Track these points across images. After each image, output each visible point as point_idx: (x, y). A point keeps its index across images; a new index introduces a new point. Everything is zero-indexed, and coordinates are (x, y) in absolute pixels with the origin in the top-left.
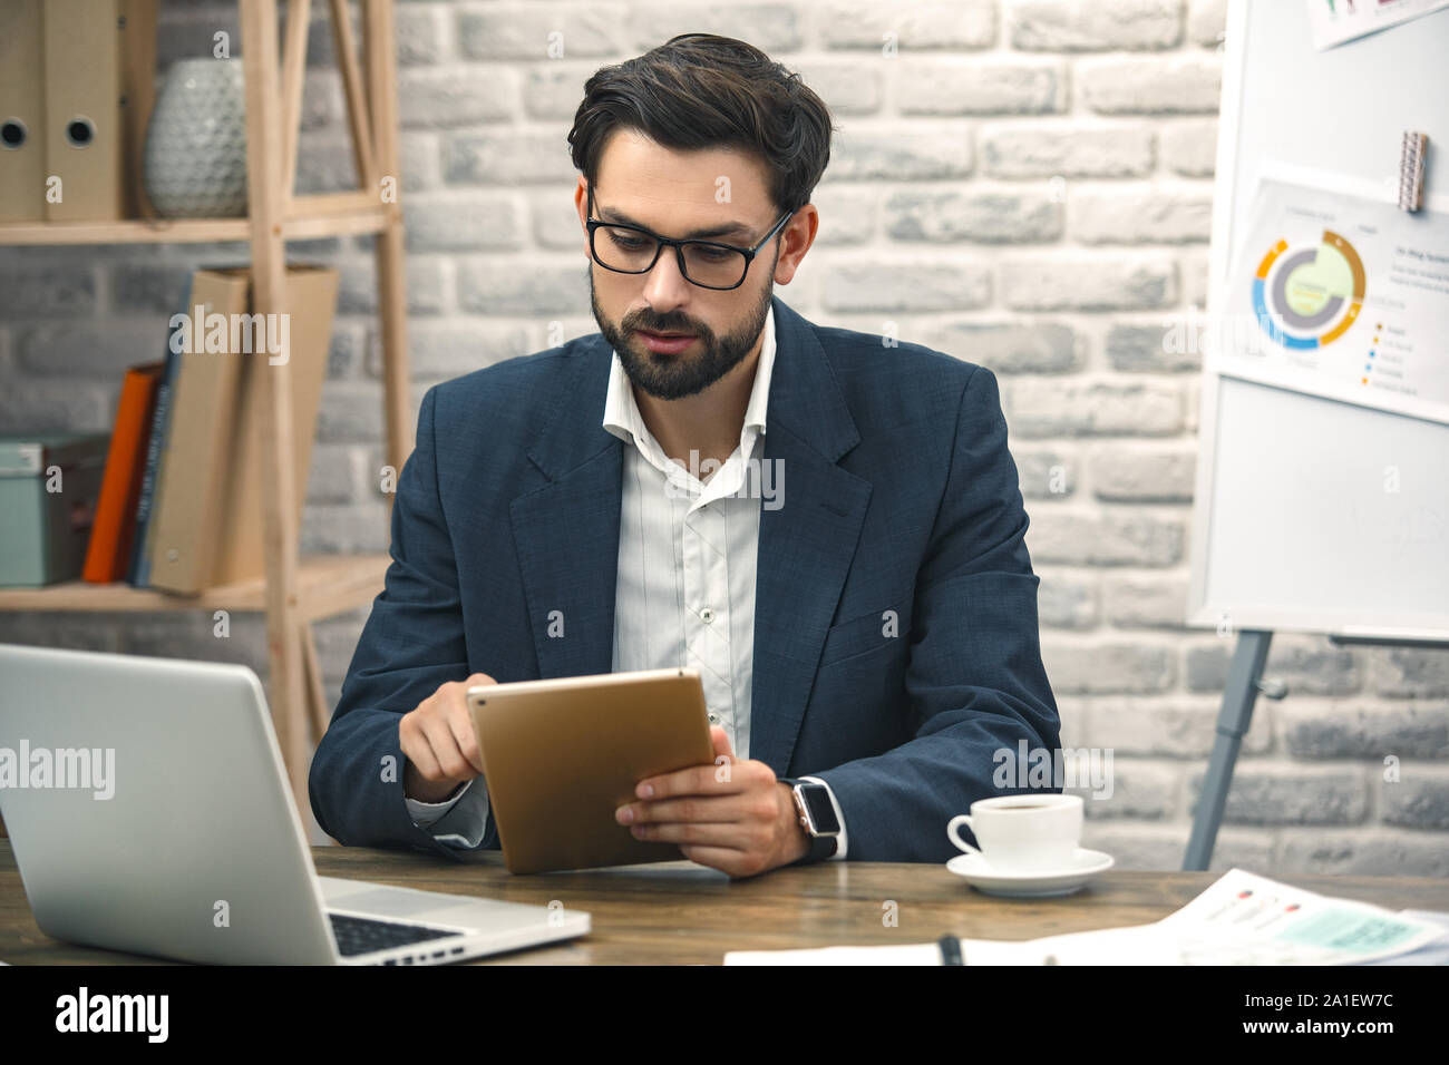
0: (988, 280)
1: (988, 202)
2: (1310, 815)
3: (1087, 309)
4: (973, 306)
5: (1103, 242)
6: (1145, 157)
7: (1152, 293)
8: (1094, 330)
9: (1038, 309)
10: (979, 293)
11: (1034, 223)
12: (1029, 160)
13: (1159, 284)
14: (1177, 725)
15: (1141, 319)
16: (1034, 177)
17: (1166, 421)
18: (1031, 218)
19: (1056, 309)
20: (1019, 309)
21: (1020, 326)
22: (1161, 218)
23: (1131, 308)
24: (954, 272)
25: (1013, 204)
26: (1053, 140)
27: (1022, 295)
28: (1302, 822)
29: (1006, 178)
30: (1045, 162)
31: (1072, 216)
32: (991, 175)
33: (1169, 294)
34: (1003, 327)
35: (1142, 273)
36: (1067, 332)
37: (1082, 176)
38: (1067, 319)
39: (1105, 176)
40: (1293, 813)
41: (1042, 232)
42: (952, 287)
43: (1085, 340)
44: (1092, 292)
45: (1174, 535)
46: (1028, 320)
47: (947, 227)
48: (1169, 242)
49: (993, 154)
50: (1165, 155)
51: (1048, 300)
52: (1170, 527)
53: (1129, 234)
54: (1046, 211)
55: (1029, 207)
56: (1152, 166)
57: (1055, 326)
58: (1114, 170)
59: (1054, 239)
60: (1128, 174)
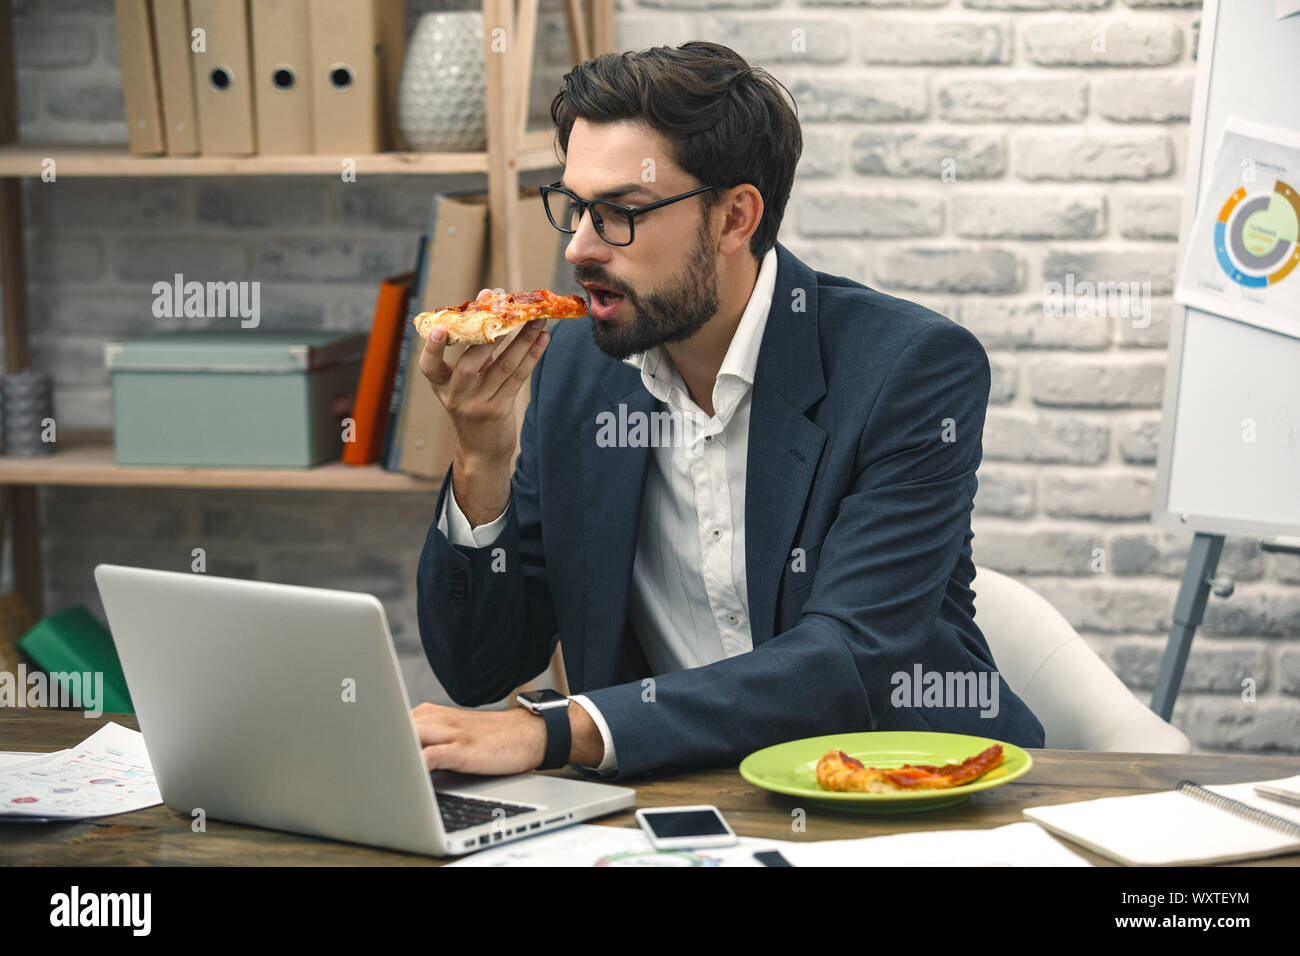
0: (941, 211)
1: (942, 142)
2: (1217, 686)
3: (1026, 238)
4: (927, 234)
5: (1041, 179)
6: (1080, 105)
7: (1084, 225)
8: (1034, 255)
9: (984, 237)
10: (933, 222)
11: (982, 162)
12: (978, 106)
13: (1090, 216)
14: (1102, 604)
15: (1075, 247)
16: (983, 121)
17: (1095, 337)
18: (978, 156)
19: (999, 237)
20: (967, 236)
21: (969, 252)
22: (1091, 158)
23: (1065, 238)
24: (912, 204)
25: (963, 144)
26: (999, 89)
27: (970, 224)
28: (1210, 691)
29: (958, 121)
30: (992, 108)
31: (1014, 156)
32: (944, 118)
33: (1099, 226)
34: (955, 252)
35: (1075, 207)
36: (1011, 256)
37: (1025, 120)
38: (1009, 246)
39: (1044, 121)
40: (1203, 683)
41: (987, 169)
42: (909, 216)
43: (1025, 264)
44: (1033, 222)
45: (1102, 437)
46: (975, 246)
47: (906, 163)
48: (1099, 180)
49: (946, 100)
50: (1095, 103)
51: (993, 230)
52: (1099, 430)
53: (1065, 173)
54: (992, 151)
55: (977, 147)
56: (1085, 112)
57: (1000, 252)
58: (1051, 116)
59: (999, 175)
60: (1064, 119)
